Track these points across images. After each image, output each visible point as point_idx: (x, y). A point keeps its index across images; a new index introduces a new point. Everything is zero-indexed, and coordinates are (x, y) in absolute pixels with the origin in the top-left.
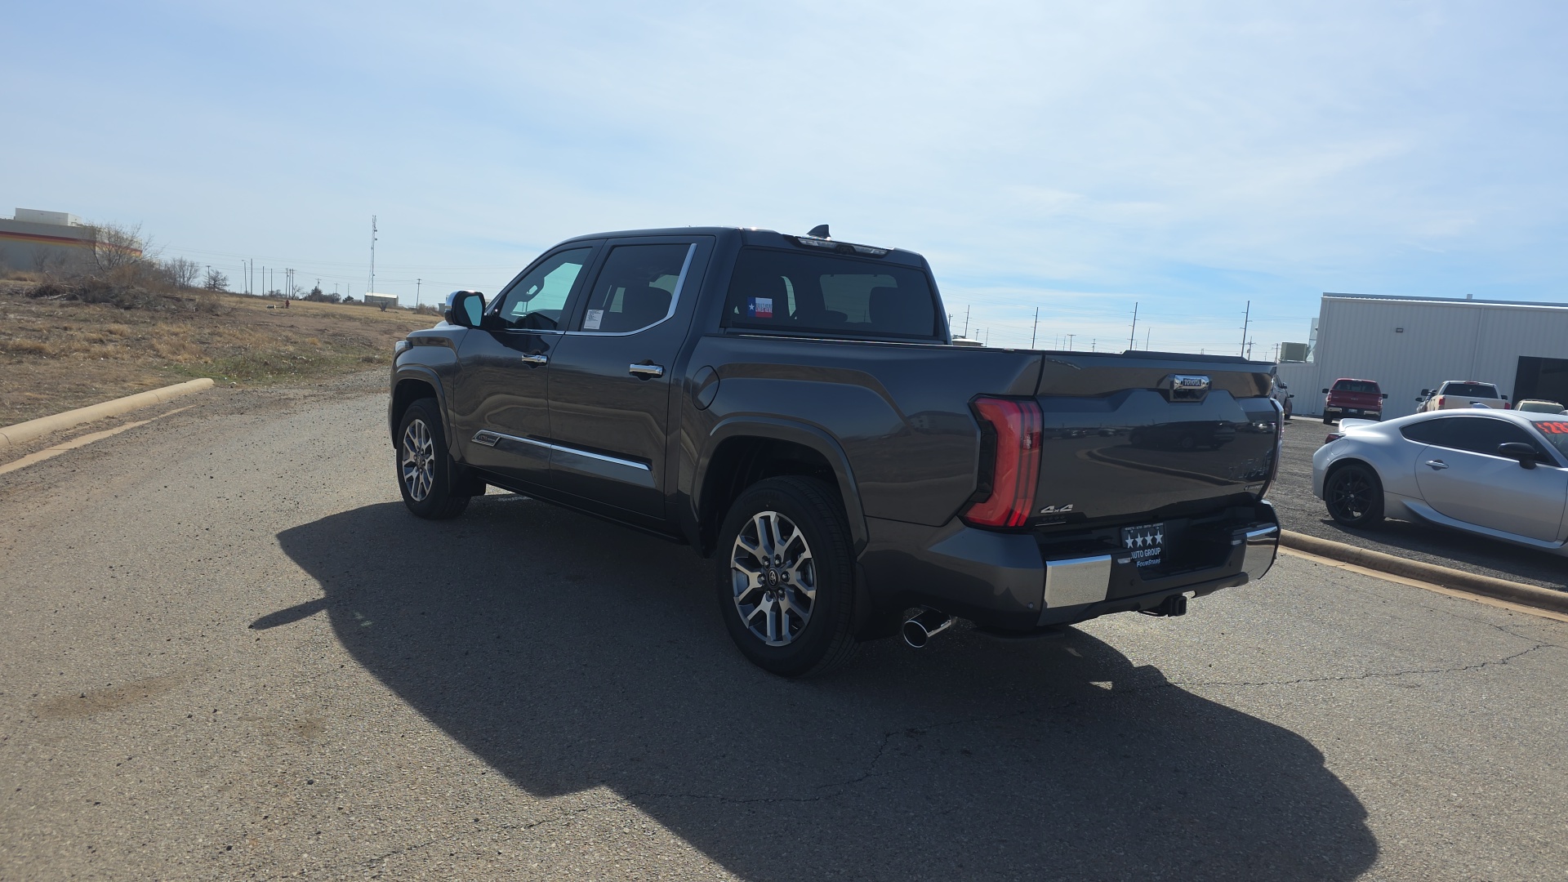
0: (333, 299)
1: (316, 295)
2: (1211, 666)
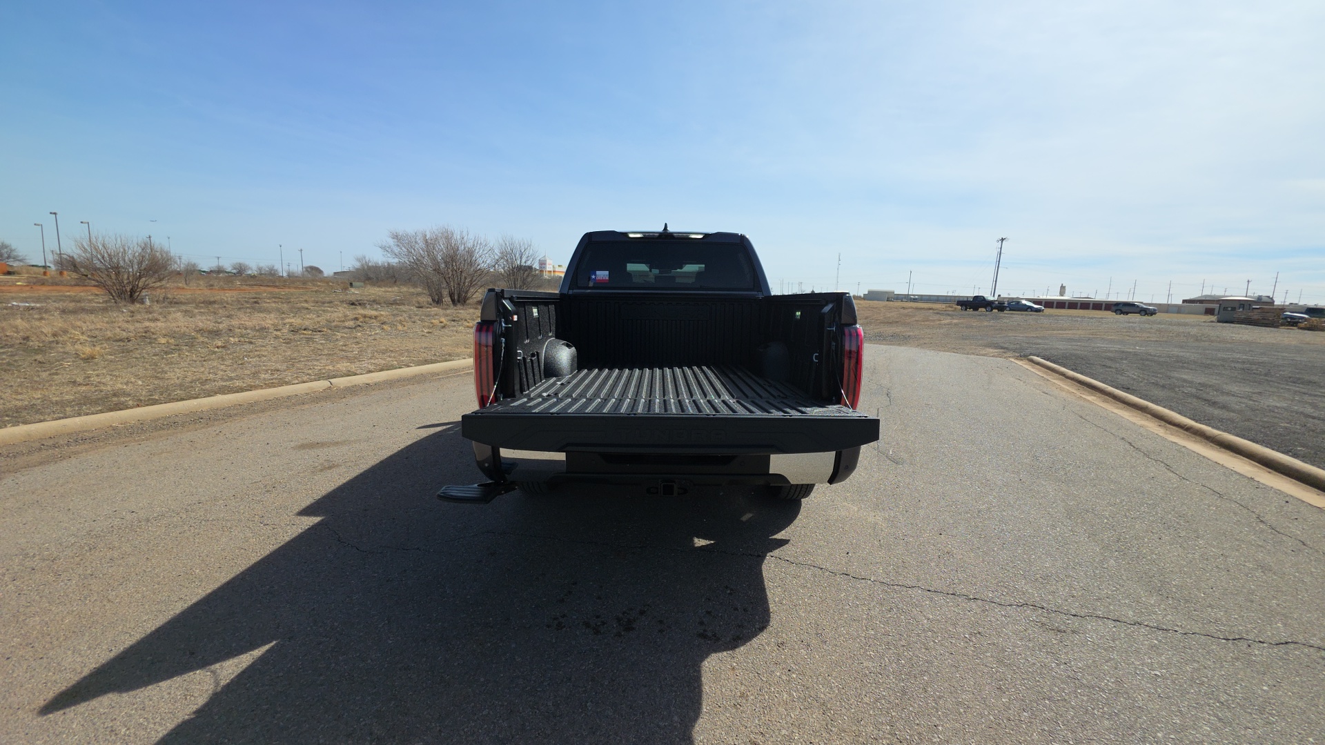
2: (850, 554)
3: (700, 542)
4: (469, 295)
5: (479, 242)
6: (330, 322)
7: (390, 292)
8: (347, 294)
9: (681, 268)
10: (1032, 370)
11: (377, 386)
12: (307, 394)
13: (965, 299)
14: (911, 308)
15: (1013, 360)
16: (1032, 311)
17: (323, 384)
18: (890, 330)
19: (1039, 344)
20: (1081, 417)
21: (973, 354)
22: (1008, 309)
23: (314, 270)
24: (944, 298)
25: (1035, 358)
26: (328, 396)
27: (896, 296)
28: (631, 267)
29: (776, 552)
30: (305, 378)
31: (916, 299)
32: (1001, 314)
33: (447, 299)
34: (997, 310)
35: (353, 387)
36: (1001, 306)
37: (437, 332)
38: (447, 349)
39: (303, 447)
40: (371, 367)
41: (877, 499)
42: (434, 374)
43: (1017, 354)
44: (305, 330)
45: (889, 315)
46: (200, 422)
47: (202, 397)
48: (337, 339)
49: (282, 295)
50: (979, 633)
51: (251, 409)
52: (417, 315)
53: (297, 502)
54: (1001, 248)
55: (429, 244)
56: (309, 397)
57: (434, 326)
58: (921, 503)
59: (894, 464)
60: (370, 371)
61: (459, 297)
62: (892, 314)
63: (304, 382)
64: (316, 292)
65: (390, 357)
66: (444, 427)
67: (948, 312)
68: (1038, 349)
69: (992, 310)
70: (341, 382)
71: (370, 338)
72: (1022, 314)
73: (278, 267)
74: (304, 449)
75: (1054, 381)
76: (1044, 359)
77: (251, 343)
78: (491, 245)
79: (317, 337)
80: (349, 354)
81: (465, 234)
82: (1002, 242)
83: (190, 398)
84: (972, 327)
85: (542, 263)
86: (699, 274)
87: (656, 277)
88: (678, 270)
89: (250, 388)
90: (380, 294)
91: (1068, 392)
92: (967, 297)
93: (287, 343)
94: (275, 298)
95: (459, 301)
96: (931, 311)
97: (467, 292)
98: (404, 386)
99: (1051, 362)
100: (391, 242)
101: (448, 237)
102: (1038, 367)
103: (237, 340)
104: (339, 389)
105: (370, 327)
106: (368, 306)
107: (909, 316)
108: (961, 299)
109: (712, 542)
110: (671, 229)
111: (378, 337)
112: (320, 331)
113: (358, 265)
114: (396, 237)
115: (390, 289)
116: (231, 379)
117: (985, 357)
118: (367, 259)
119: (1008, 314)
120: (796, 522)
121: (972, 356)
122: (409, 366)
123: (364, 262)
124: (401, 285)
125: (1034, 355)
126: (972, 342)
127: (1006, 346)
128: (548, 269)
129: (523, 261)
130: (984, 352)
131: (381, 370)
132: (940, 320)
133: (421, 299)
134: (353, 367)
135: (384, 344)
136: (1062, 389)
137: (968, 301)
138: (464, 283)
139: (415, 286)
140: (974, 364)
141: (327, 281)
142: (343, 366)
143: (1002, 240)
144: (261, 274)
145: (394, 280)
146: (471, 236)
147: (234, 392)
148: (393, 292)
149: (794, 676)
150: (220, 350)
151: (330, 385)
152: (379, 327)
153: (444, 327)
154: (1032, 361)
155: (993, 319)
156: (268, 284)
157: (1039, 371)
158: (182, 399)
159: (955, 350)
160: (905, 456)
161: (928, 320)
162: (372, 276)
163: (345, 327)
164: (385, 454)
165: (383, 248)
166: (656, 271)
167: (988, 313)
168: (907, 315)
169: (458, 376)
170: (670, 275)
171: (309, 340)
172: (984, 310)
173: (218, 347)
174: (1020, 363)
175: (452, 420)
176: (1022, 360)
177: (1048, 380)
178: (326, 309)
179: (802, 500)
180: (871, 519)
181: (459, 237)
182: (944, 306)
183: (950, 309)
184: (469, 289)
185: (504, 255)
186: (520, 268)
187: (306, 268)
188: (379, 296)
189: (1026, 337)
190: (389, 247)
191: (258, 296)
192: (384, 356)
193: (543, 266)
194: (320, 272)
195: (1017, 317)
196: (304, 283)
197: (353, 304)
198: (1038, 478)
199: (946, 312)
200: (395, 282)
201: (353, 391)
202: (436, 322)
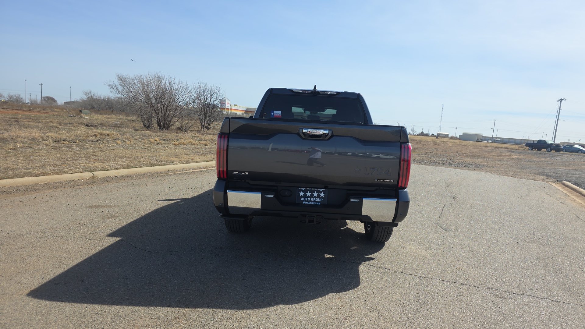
0: (427, 135)
1: (422, 134)
2: (406, 265)
3: (327, 256)
4: (172, 123)
5: (182, 86)
6: (77, 137)
7: (110, 118)
8: (79, 119)
9: (324, 111)
10: (561, 190)
11: (122, 178)
12: (79, 180)
13: (532, 142)
14: (493, 147)
15: (551, 183)
16: (582, 153)
17: (88, 175)
18: (471, 160)
19: (575, 174)
20: (577, 216)
21: (525, 178)
22: (564, 150)
23: (50, 100)
24: (520, 141)
25: (567, 183)
26: (92, 182)
27: (483, 138)
28: (295, 110)
29: (367, 262)
30: (77, 170)
31: (499, 141)
32: (557, 154)
33: (155, 125)
34: (554, 151)
35: (107, 177)
36: (557, 148)
37: (154, 147)
38: (163, 158)
39: (91, 207)
40: (118, 166)
41: (429, 245)
42: (158, 173)
43: (555, 180)
44: (64, 141)
45: (473, 150)
46: (20, 192)
47: (15, 178)
48: (87, 148)
49: (32, 117)
50: (462, 296)
51: (47, 186)
52: (136, 135)
53: (101, 231)
54: (560, 106)
55: (144, 86)
56: (81, 182)
57: (151, 143)
58: (453, 249)
59: (445, 231)
60: (117, 169)
61: (164, 124)
62: (476, 150)
63: (76, 173)
64: (57, 115)
65: (127, 160)
66: (175, 201)
67: (518, 151)
68: (572, 177)
69: (551, 151)
70: (100, 174)
71: (110, 149)
72: (572, 155)
73: (23, 96)
74: (92, 208)
75: (572, 197)
76: (572, 184)
77: (31, 147)
78: (190, 88)
79: (74, 145)
80: (100, 158)
81: (172, 79)
82: (561, 102)
83: (9, 178)
84: (531, 161)
85: (223, 102)
86: (334, 115)
87: (308, 116)
88: (322, 113)
89: (44, 174)
90: (104, 119)
91: (579, 203)
92: (533, 141)
93: (55, 149)
94: (28, 118)
95: (164, 127)
96: (506, 149)
97: (170, 121)
98: (140, 178)
99: (577, 185)
100: (117, 82)
101: (159, 81)
102: (567, 188)
103: (21, 145)
104: (98, 179)
105: (108, 141)
106: (99, 128)
107: (488, 152)
108: (529, 142)
109: (333, 256)
110: (318, 89)
111: (114, 148)
112: (74, 142)
113: (85, 98)
114: (120, 79)
115: (109, 116)
116: (29, 169)
117: (532, 181)
118: (92, 94)
119: (562, 154)
120: (380, 252)
121: (524, 180)
122: (141, 167)
123: (90, 96)
124: (117, 113)
125: (567, 181)
126: (527, 171)
127: (550, 174)
128: (227, 107)
129: (212, 101)
130: (533, 178)
131: (124, 168)
132: (511, 156)
133: (135, 124)
134: (105, 165)
135: (120, 153)
136: (575, 201)
137: (533, 143)
138: (169, 114)
139: (127, 114)
140: (522, 184)
141: (61, 108)
142: (98, 164)
143: (561, 100)
144: (11, 101)
145: (112, 109)
146: (177, 82)
147: (34, 176)
148: (113, 118)
149: (367, 302)
150: (12, 151)
151: (92, 175)
152: (113, 141)
153: (158, 144)
154: (564, 184)
155: (549, 157)
156: (17, 109)
157: (566, 190)
158: (4, 178)
159: (513, 175)
160: (452, 227)
161: (501, 156)
162: (95, 106)
163: (90, 141)
164: (144, 213)
165: (111, 86)
166: (308, 113)
167: (547, 152)
168: (486, 151)
169: (174, 174)
170: (316, 115)
171: (69, 147)
172: (545, 150)
173: (10, 149)
174: (555, 185)
175: (177, 198)
176: (558, 184)
177: (569, 196)
178: (70, 128)
179: (385, 242)
180: (423, 253)
181: (167, 82)
182: (517, 147)
183: (521, 149)
184: (172, 119)
185: (198, 97)
186: (208, 105)
187: (44, 98)
188: (104, 121)
189: (568, 169)
190: (115, 86)
191: (16, 117)
192: (124, 160)
193: (223, 105)
194: (54, 101)
195: (568, 156)
196: (45, 109)
197: (87, 125)
198: (529, 242)
199: (516, 151)
200: (113, 111)
201: (108, 180)
202: (152, 140)
